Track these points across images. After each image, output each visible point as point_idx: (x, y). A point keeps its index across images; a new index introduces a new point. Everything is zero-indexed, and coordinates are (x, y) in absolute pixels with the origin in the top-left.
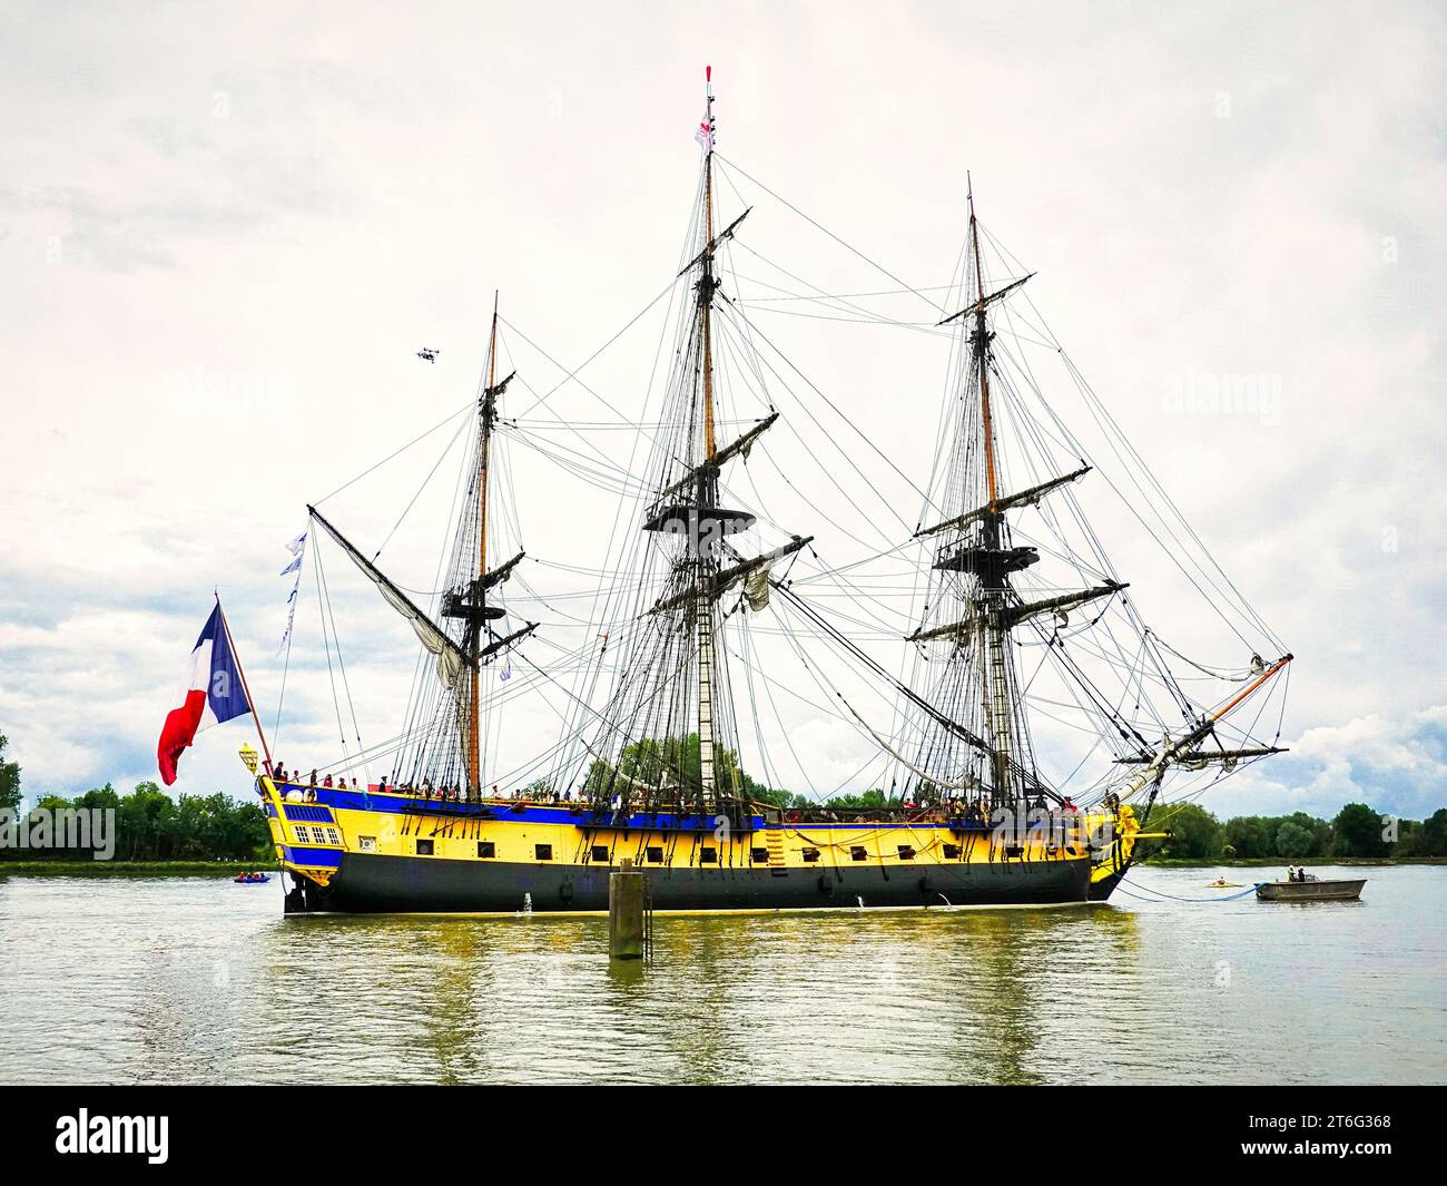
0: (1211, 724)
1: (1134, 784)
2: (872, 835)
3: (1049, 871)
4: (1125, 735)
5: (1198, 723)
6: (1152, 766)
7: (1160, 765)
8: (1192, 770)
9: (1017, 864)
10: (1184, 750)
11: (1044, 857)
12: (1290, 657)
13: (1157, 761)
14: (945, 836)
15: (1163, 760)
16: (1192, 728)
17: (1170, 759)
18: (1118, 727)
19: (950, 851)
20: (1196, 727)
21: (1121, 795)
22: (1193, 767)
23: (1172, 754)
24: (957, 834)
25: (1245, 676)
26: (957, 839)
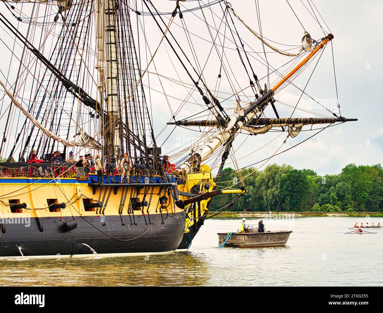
0: (272, 93)
1: (213, 145)
2: (26, 190)
3: (163, 223)
4: (207, 101)
5: (261, 92)
6: (227, 129)
7: (233, 129)
8: (255, 134)
9: (139, 216)
10: (250, 115)
11: (158, 210)
12: (330, 37)
13: (231, 125)
14: (84, 190)
15: (235, 125)
16: (257, 96)
17: (240, 124)
18: (202, 94)
19: (88, 205)
20: (260, 96)
21: (203, 155)
22: (256, 131)
23: (242, 119)
24: (94, 188)
25: (297, 52)
26: (94, 193)
